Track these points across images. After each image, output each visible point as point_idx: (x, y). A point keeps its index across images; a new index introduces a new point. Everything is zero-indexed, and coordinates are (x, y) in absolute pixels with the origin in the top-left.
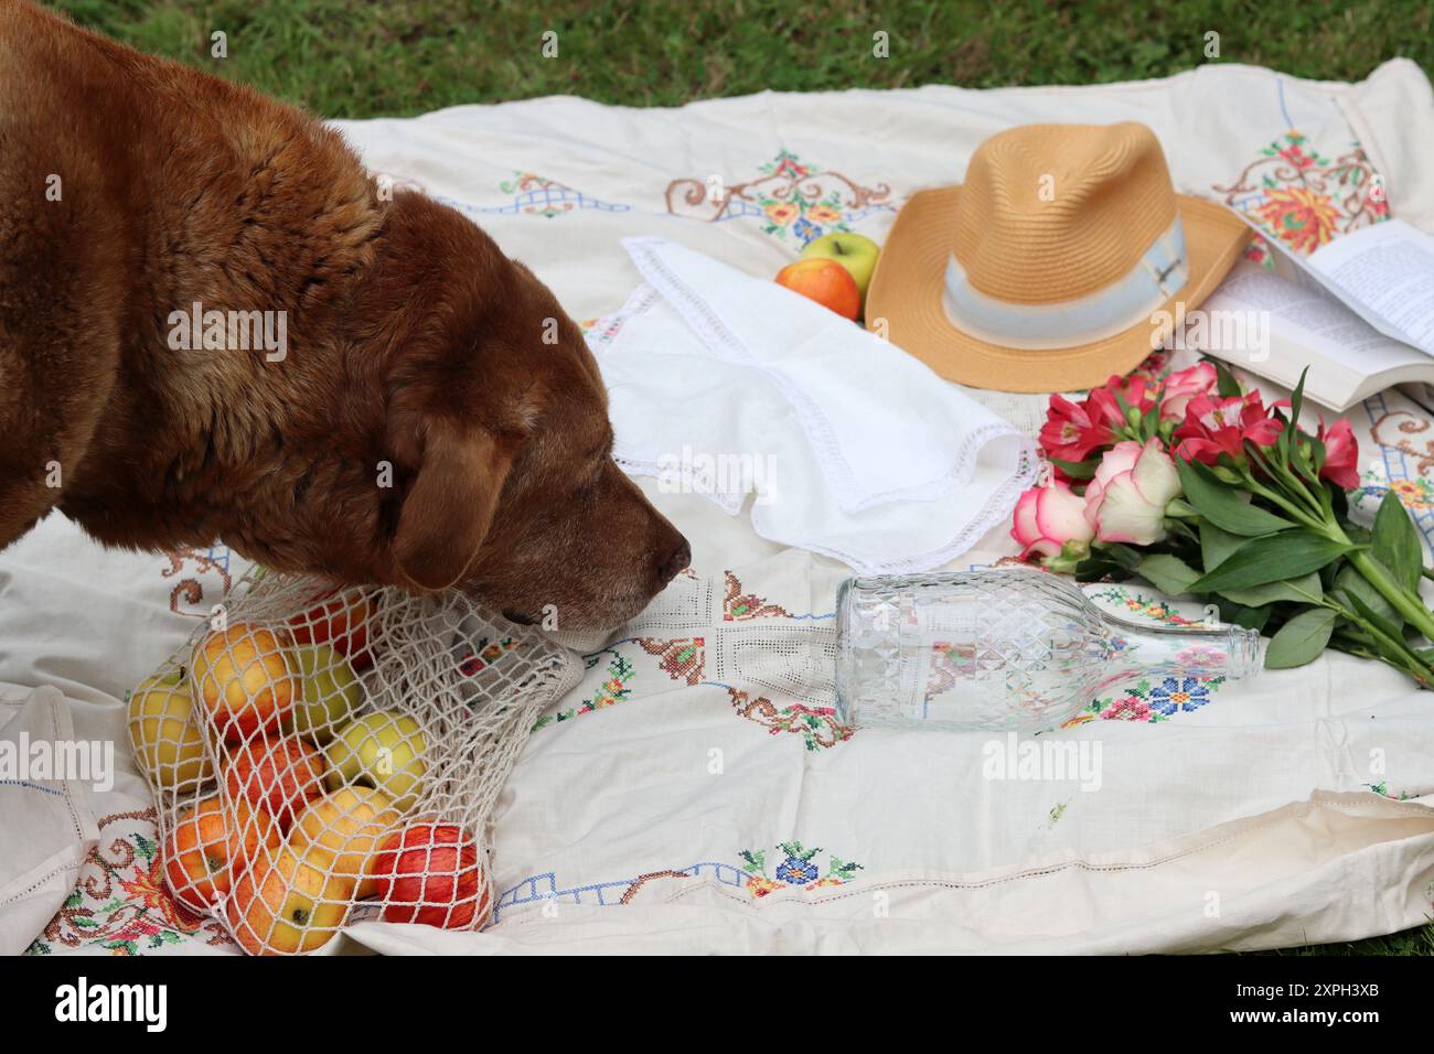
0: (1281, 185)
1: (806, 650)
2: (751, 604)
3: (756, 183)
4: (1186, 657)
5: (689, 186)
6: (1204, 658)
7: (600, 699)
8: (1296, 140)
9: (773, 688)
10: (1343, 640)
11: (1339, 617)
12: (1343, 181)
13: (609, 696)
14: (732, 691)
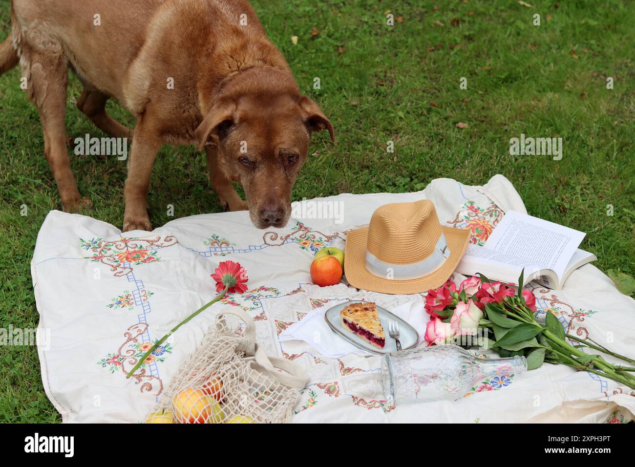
0: (471, 218)
1: (372, 381)
2: (349, 370)
3: (293, 234)
4: (499, 369)
5: (272, 234)
6: (505, 369)
7: (308, 405)
8: (472, 203)
9: (365, 395)
10: (548, 360)
11: (547, 351)
12: (491, 216)
13: (310, 404)
14: (353, 397)
